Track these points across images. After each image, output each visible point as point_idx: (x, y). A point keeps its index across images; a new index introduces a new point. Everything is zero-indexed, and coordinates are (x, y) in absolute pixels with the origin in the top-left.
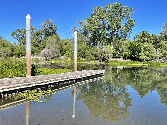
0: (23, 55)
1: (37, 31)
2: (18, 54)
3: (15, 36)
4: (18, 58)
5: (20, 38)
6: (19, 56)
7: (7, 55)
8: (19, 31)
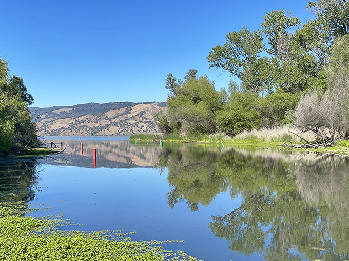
0: (243, 126)
1: (301, 28)
2: (228, 124)
3: (224, 61)
4: (229, 138)
5: (240, 65)
6: (232, 128)
7: (197, 129)
8: (235, 38)
